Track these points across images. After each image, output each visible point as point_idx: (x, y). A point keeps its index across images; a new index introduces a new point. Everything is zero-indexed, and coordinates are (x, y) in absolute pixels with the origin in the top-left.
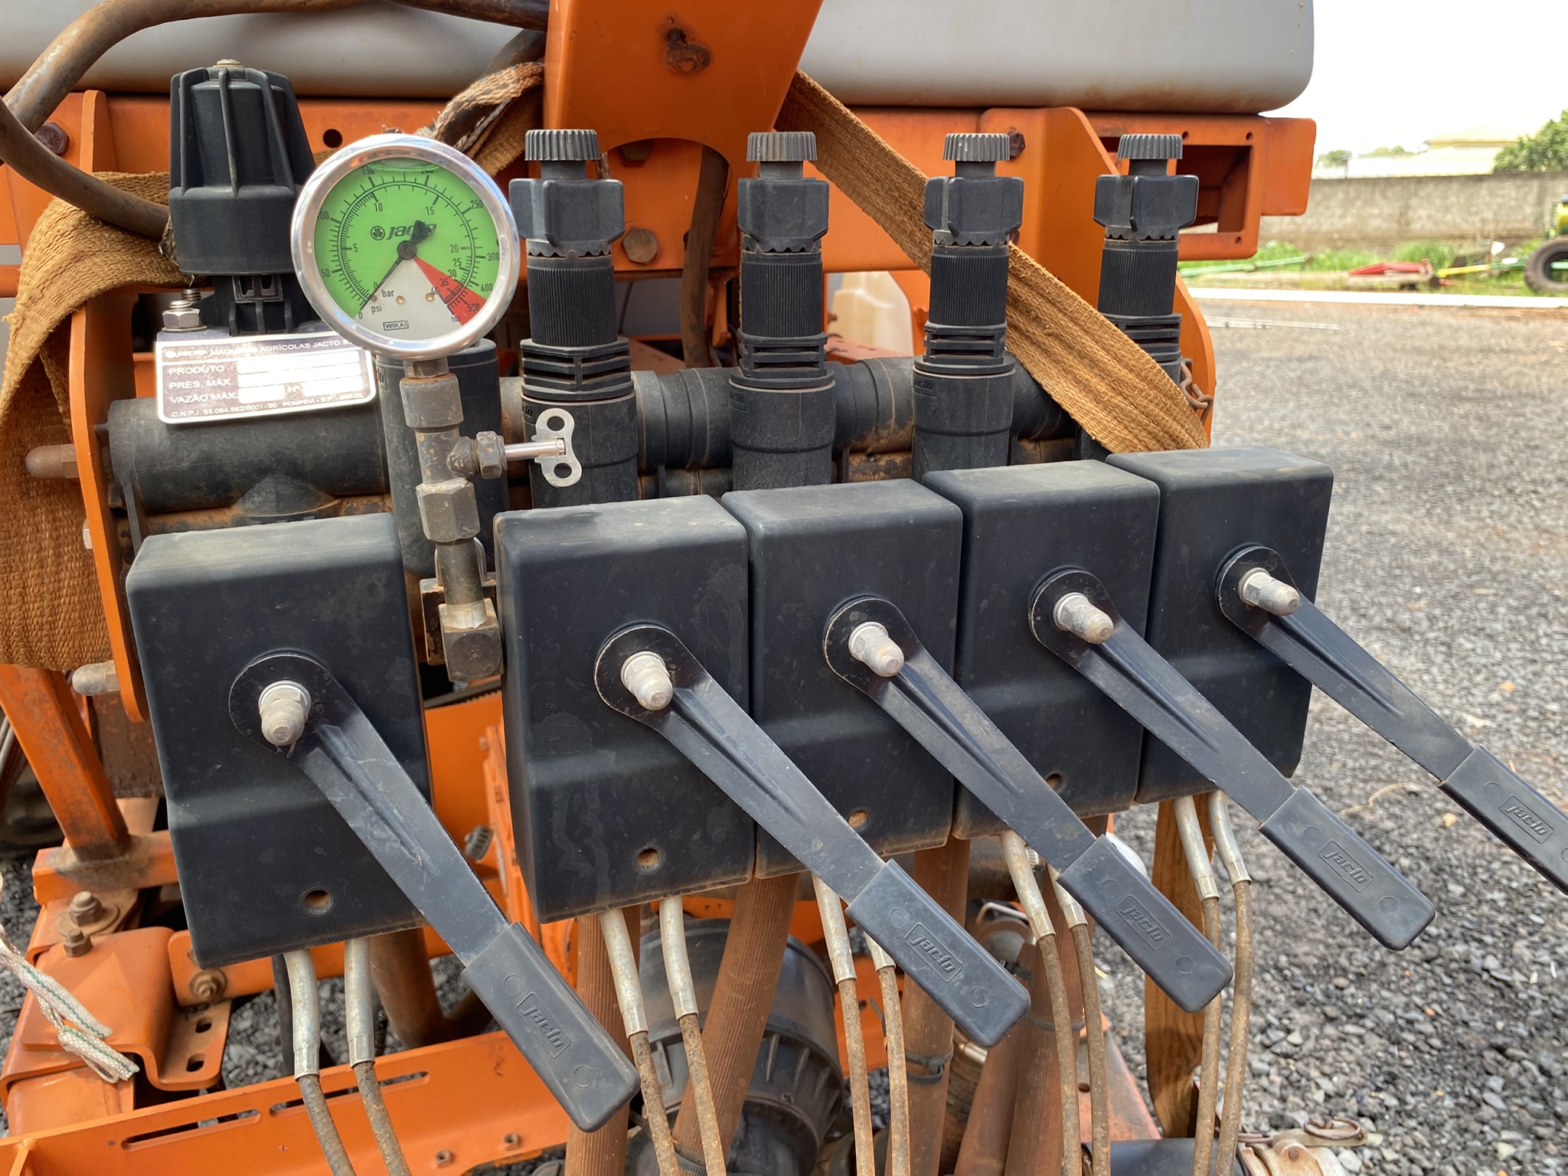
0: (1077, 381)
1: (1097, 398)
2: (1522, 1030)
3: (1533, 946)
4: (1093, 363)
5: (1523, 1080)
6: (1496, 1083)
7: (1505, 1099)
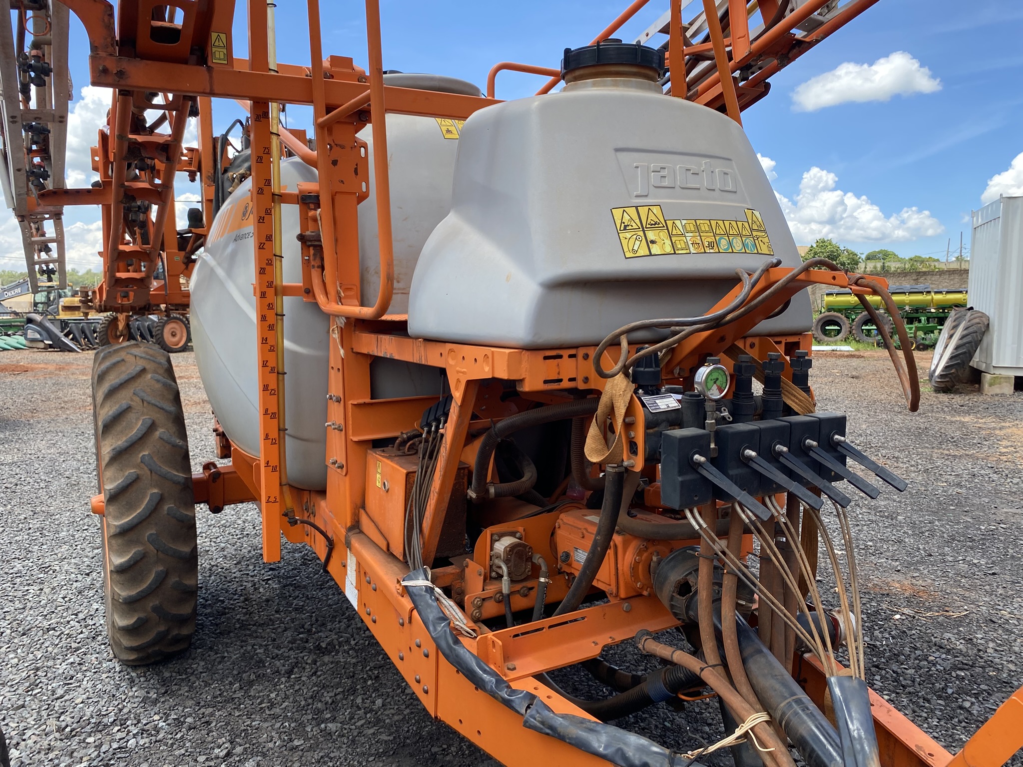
0: (791, 400)
1: (796, 403)
2: (883, 660)
3: (881, 632)
4: (795, 396)
5: (887, 675)
6: (877, 677)
7: (882, 683)
